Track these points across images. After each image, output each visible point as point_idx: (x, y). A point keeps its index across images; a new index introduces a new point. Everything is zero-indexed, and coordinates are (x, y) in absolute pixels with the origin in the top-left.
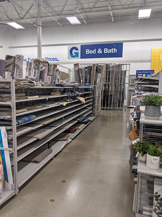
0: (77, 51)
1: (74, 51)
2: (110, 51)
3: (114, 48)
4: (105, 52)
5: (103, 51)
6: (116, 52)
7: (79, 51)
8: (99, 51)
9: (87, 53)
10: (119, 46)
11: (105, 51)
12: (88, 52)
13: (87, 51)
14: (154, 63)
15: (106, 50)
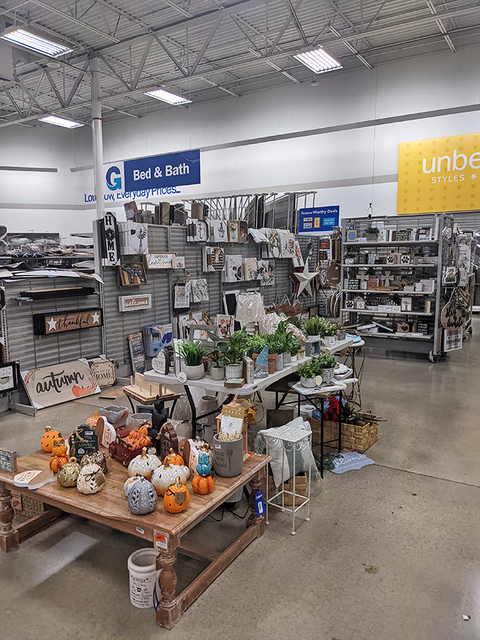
0: (118, 176)
1: (114, 176)
2: (177, 170)
3: (184, 164)
4: (167, 175)
5: (164, 173)
6: (188, 172)
7: (122, 176)
8: (157, 172)
9: (135, 179)
10: (192, 158)
11: (167, 170)
12: (138, 175)
13: (135, 175)
14: (406, 182)
15: (169, 168)
